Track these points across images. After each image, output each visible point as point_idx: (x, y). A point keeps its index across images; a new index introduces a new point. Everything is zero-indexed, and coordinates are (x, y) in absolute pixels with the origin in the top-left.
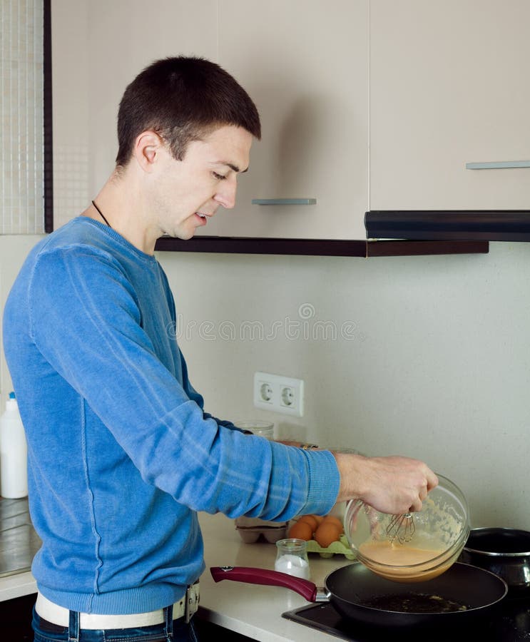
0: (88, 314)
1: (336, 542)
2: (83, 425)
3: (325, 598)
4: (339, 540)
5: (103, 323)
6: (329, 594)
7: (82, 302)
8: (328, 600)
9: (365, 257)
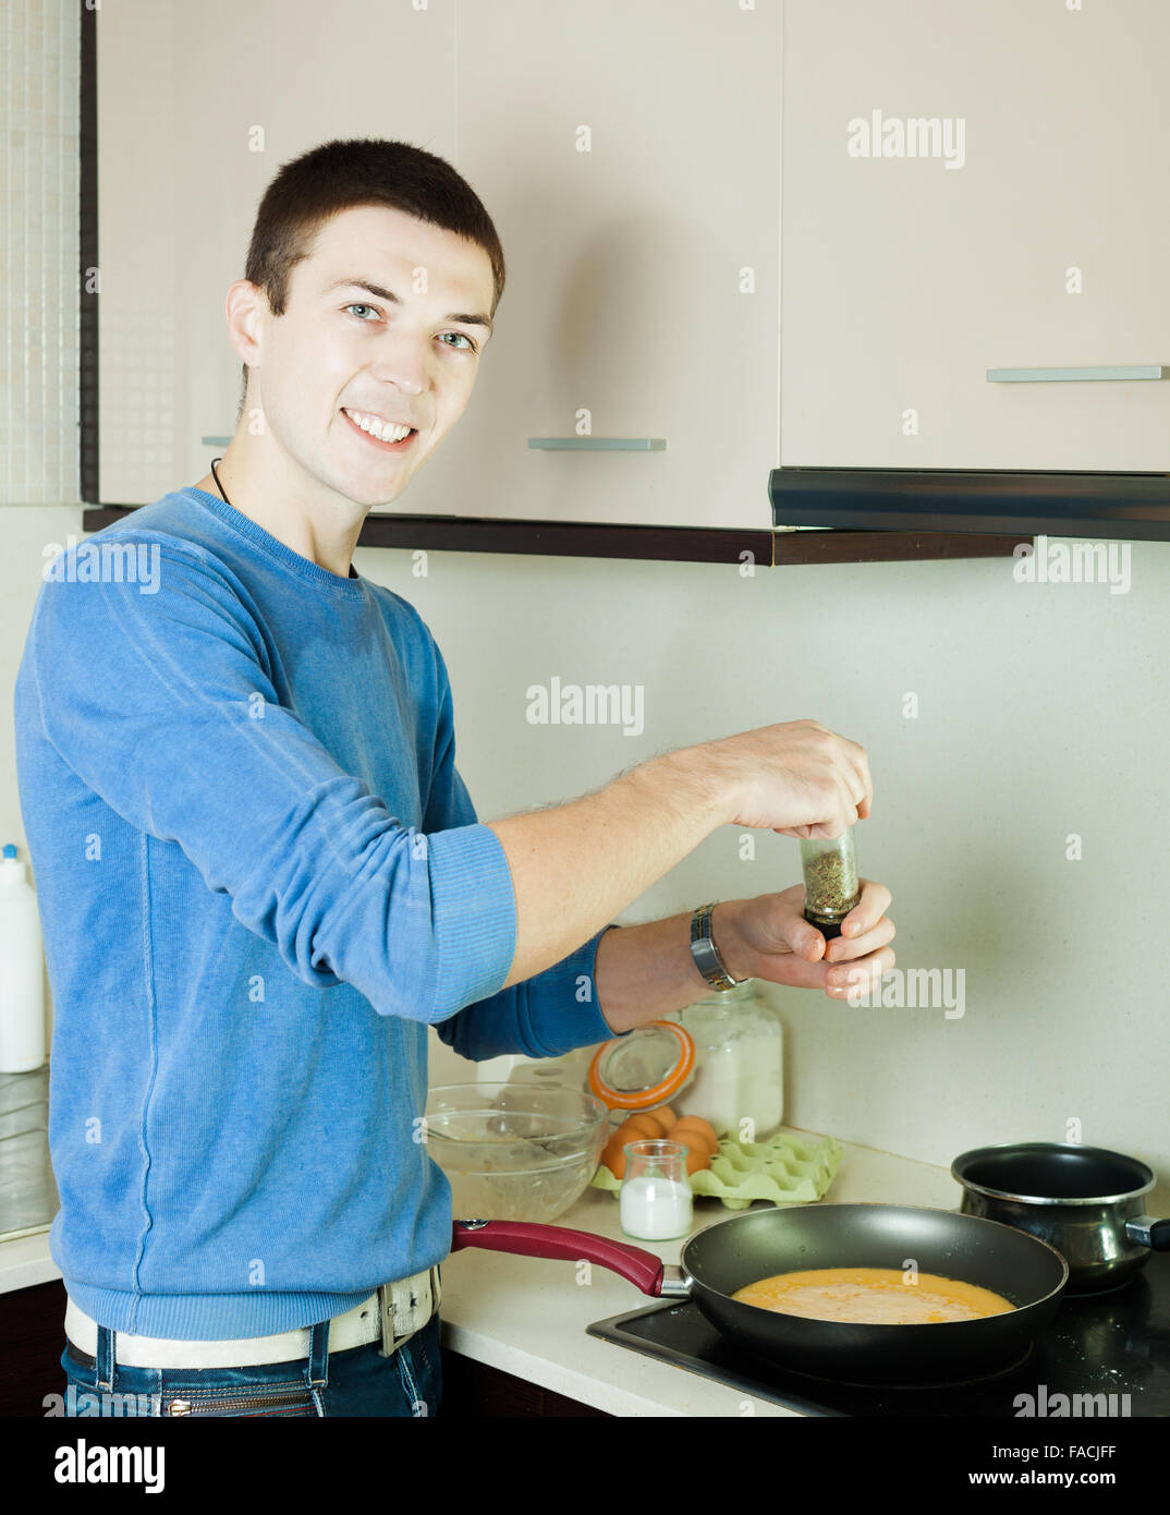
0: (139, 651)
1: (704, 1171)
2: (145, 911)
3: (680, 1289)
4: (708, 1167)
5: (176, 668)
6: (690, 1281)
7: (124, 631)
8: (687, 1292)
9: (769, 564)
